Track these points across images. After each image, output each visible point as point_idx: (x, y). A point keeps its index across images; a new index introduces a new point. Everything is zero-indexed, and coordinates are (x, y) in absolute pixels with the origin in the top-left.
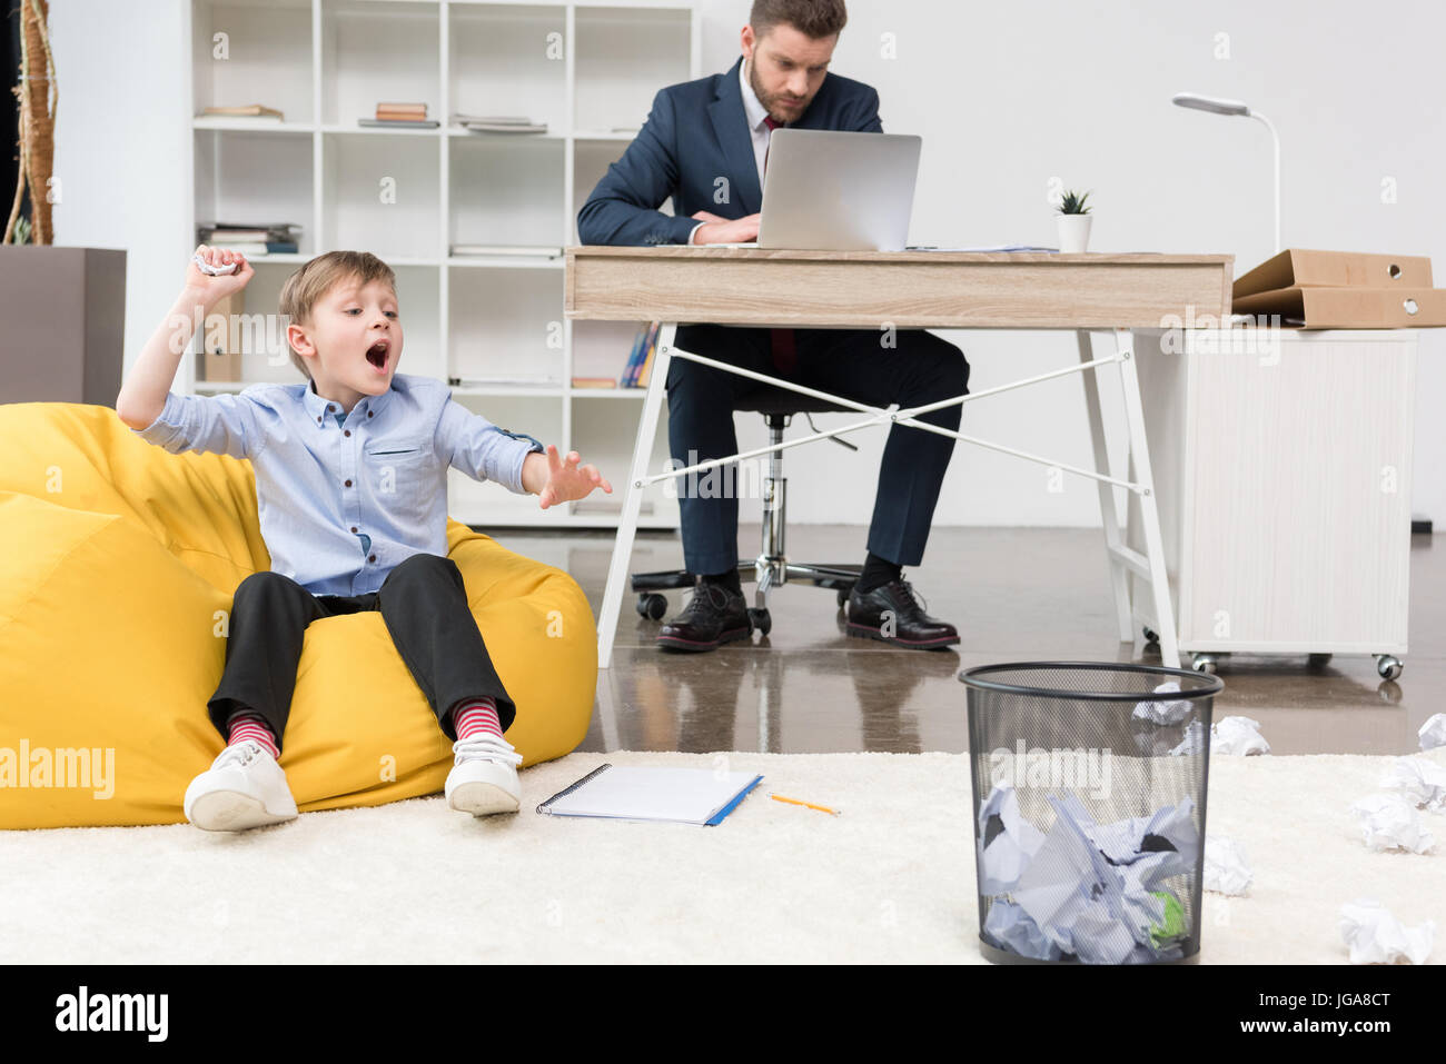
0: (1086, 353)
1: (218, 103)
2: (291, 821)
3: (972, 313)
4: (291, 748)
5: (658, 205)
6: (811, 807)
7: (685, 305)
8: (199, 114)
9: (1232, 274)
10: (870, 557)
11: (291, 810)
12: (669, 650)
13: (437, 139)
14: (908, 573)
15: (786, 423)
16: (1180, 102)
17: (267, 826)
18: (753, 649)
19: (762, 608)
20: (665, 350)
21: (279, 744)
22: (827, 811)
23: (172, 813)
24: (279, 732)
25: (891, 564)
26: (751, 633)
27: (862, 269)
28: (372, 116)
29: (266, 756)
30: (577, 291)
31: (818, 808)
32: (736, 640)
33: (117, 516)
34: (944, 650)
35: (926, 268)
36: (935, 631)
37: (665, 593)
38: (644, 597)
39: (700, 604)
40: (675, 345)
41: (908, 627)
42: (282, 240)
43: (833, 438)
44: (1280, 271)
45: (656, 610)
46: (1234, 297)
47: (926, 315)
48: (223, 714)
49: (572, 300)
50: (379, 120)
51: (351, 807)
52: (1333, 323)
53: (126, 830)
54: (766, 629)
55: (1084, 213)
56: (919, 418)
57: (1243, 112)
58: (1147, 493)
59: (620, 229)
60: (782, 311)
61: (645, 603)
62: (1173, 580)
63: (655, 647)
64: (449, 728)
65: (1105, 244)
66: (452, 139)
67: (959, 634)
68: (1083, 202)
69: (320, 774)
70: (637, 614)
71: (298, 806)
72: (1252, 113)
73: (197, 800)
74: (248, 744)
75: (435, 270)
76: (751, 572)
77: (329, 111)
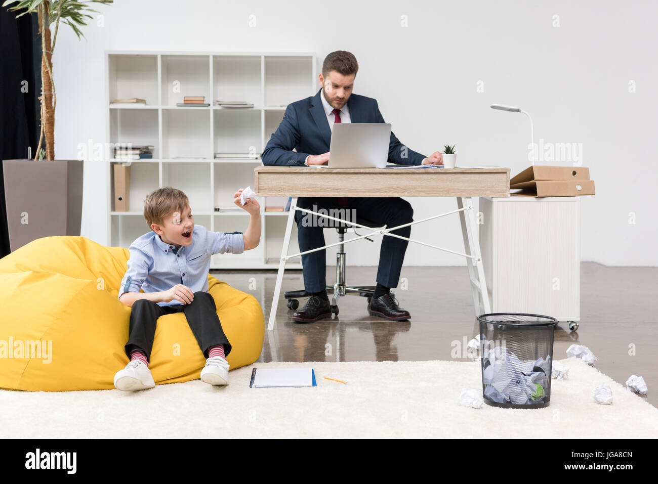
0: (460, 205)
1: (119, 97)
2: (153, 388)
3: (411, 192)
4: (152, 363)
5: (292, 150)
6: (337, 381)
7: (301, 191)
8: (111, 103)
9: (509, 176)
10: (378, 284)
11: (153, 384)
12: (297, 322)
13: (209, 110)
14: (392, 290)
15: (345, 231)
16: (493, 107)
17: (145, 389)
18: (331, 321)
19: (335, 305)
20: (293, 208)
21: (148, 360)
22: (342, 382)
23: (110, 386)
24: (148, 355)
25: (385, 287)
26: (331, 315)
27: (368, 175)
28: (182, 102)
29: (144, 365)
30: (259, 185)
31: (339, 381)
32: (325, 318)
33: (90, 281)
34: (406, 321)
35: (392, 175)
36: (402, 313)
37: (298, 299)
38: (290, 301)
39: (310, 304)
40: (297, 206)
41: (391, 312)
42: (146, 153)
43: (366, 238)
44: (529, 174)
45: (294, 306)
46: (511, 185)
47: (393, 193)
48: (130, 350)
49: (257, 189)
50: (185, 104)
51: (174, 383)
52: (548, 195)
53: (96, 391)
54: (337, 313)
55: (453, 153)
56: (391, 232)
57: (518, 111)
58: (479, 260)
59: (277, 159)
60: (338, 192)
61: (290, 303)
62: (490, 293)
63: (292, 321)
64: (206, 355)
65: (463, 165)
66: (215, 111)
67: (411, 315)
68: (453, 149)
69: (163, 372)
70: (287, 307)
71: (155, 383)
72: (522, 111)
73: (118, 380)
74: (138, 361)
75: (209, 164)
76: (332, 291)
77: (164, 100)
